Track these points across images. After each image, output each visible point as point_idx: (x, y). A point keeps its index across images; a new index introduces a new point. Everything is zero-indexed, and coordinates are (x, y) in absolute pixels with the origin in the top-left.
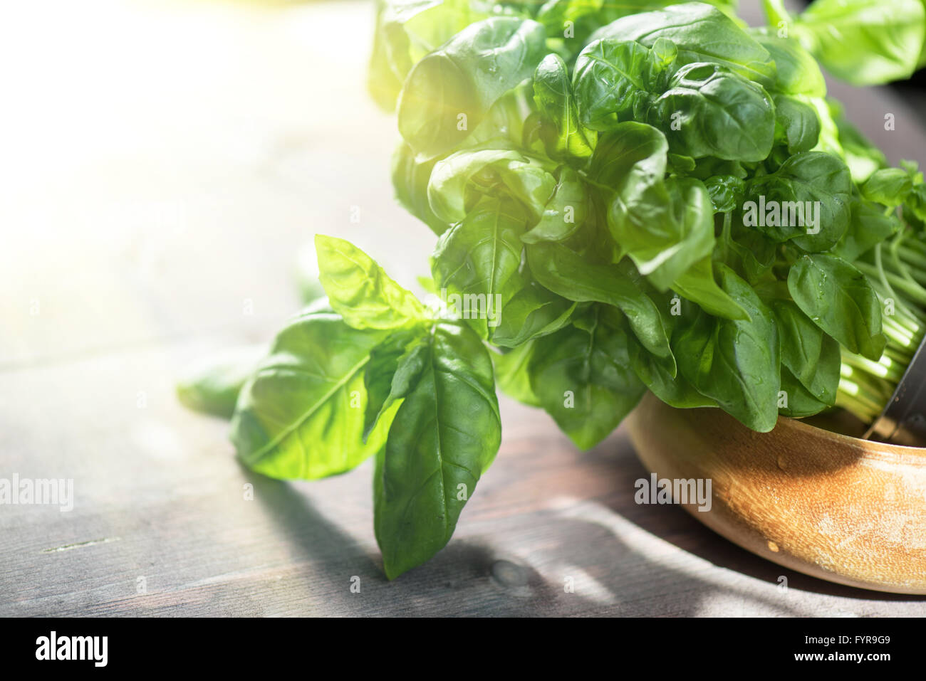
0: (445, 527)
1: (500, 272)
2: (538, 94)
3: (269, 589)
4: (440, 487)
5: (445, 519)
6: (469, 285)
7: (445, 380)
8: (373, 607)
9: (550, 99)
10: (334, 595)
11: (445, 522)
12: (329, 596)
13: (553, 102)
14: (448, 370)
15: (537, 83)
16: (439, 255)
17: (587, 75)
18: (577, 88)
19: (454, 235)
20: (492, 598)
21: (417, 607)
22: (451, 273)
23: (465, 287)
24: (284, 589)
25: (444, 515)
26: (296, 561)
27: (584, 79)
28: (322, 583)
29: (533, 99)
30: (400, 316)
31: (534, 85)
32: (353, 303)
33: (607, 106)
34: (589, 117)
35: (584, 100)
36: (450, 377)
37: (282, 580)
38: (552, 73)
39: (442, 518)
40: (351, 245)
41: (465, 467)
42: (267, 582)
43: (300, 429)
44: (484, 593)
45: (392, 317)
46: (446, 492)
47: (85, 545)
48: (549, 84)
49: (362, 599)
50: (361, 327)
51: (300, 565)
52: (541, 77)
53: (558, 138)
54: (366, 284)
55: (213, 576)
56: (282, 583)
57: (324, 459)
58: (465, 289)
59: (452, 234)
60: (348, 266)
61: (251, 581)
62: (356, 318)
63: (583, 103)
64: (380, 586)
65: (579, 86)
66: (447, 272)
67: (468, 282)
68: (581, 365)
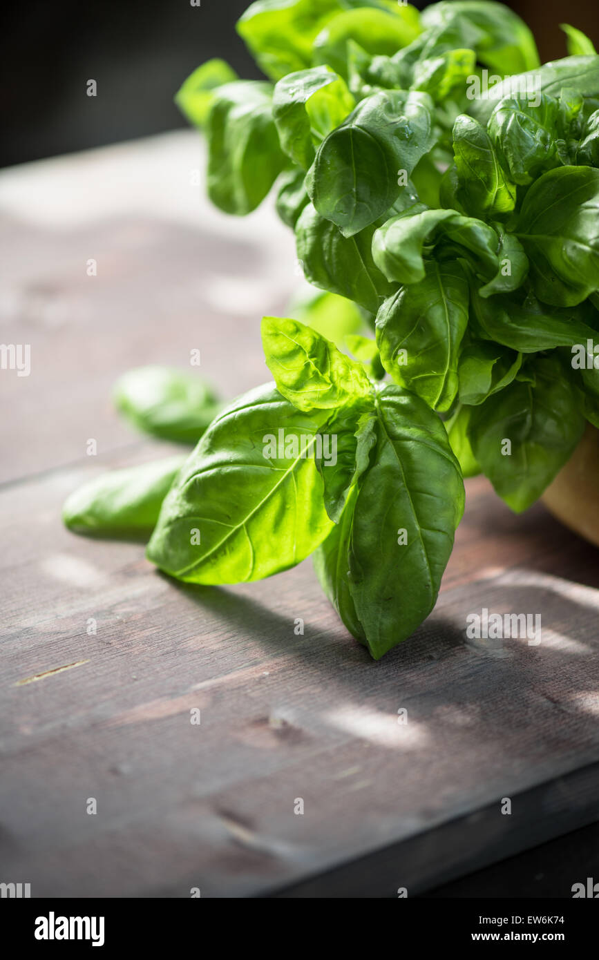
0: (432, 595)
1: (456, 331)
2: (459, 153)
3: (262, 685)
4: (421, 554)
5: (431, 587)
6: (425, 348)
7: (409, 448)
8: (372, 686)
9: (474, 156)
10: (328, 682)
11: (431, 591)
12: (324, 683)
13: (477, 159)
14: (408, 439)
15: (457, 142)
16: (383, 325)
17: (512, 126)
18: (505, 141)
19: (401, 301)
20: (478, 663)
21: (413, 681)
22: (401, 340)
23: (421, 350)
24: (277, 683)
25: (430, 583)
26: (275, 656)
27: (510, 130)
28: (310, 672)
29: (453, 161)
30: (344, 393)
31: (453, 146)
32: (298, 386)
33: (537, 154)
34: (523, 166)
35: (514, 150)
36: (410, 444)
37: (271, 675)
38: (471, 131)
39: (428, 586)
40: (295, 325)
41: (444, 532)
42: (257, 680)
43: (247, 525)
44: (468, 659)
45: (336, 396)
46: (429, 560)
47: (57, 672)
48: (470, 142)
49: (356, 681)
50: (307, 410)
51: (280, 660)
52: (460, 137)
53: (487, 194)
54: (307, 365)
55: (202, 681)
56: (271, 678)
57: (274, 553)
58: (420, 353)
59: (397, 302)
60: (291, 348)
61: (241, 681)
62: (303, 401)
63: (515, 154)
64: (368, 668)
65: (507, 138)
66: (397, 339)
67: (423, 345)
68: (524, 421)
